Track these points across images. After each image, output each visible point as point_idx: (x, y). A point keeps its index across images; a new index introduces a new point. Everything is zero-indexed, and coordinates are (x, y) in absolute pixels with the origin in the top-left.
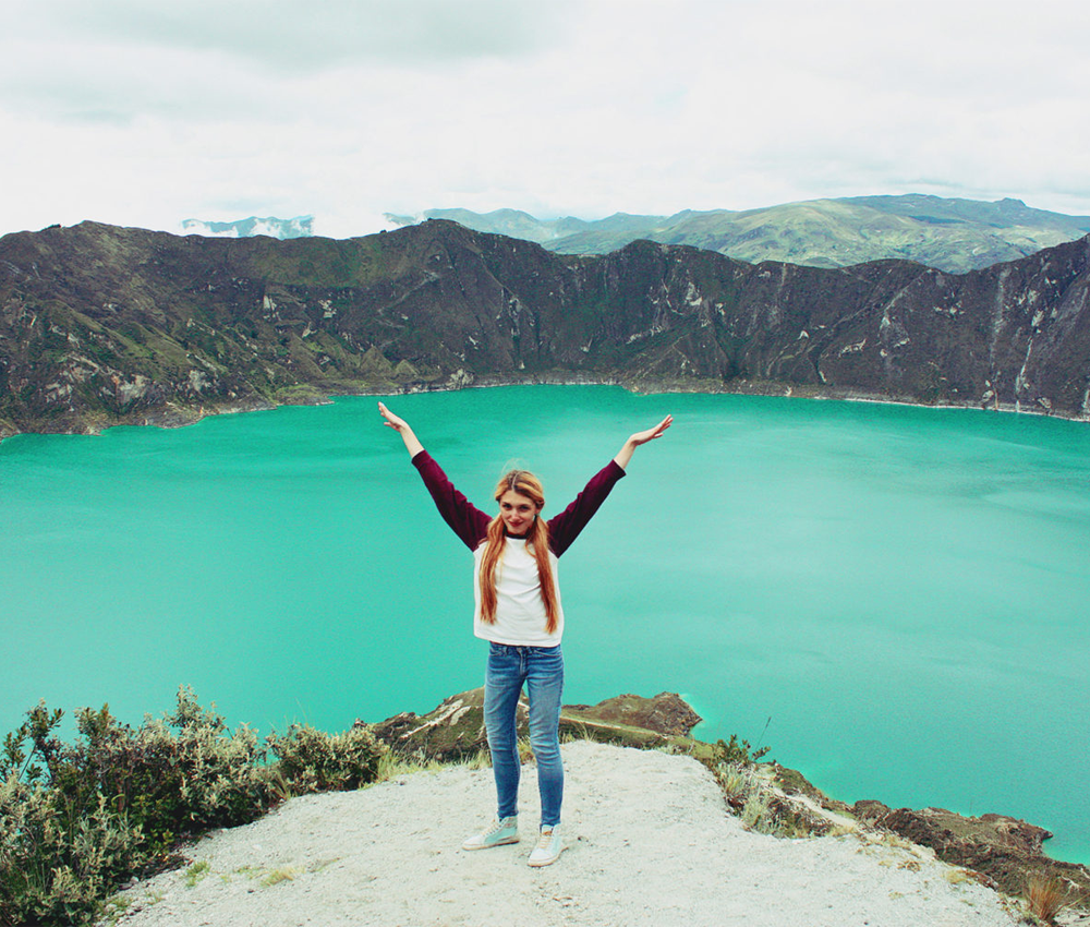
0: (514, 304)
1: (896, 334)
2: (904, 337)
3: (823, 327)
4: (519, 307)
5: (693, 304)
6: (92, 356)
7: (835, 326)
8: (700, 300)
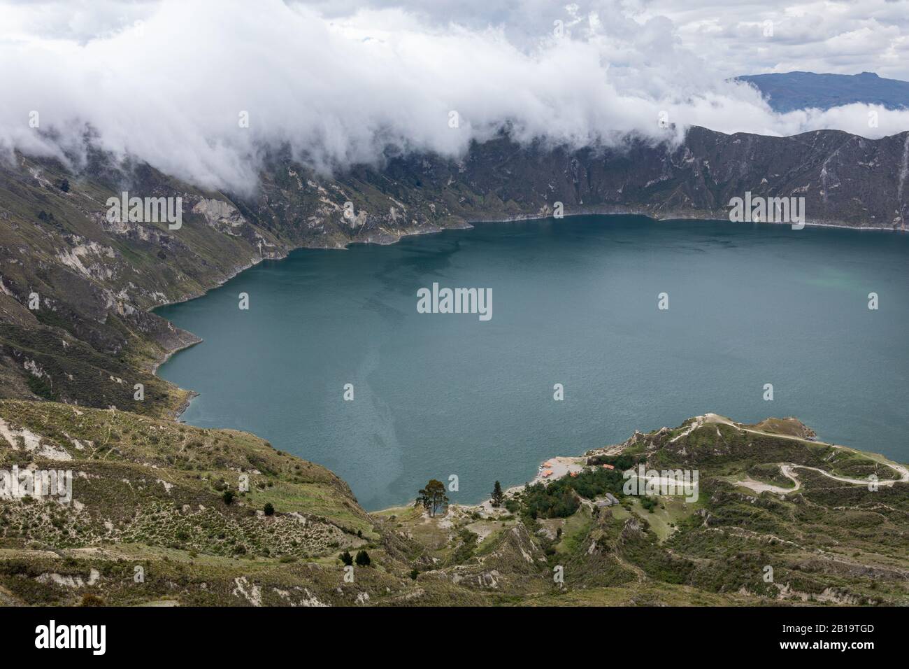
0: (574, 163)
1: (831, 180)
2: (837, 182)
3: (777, 175)
4: (577, 165)
5: (688, 161)
6: (332, 199)
7: (787, 175)
8: (694, 159)
